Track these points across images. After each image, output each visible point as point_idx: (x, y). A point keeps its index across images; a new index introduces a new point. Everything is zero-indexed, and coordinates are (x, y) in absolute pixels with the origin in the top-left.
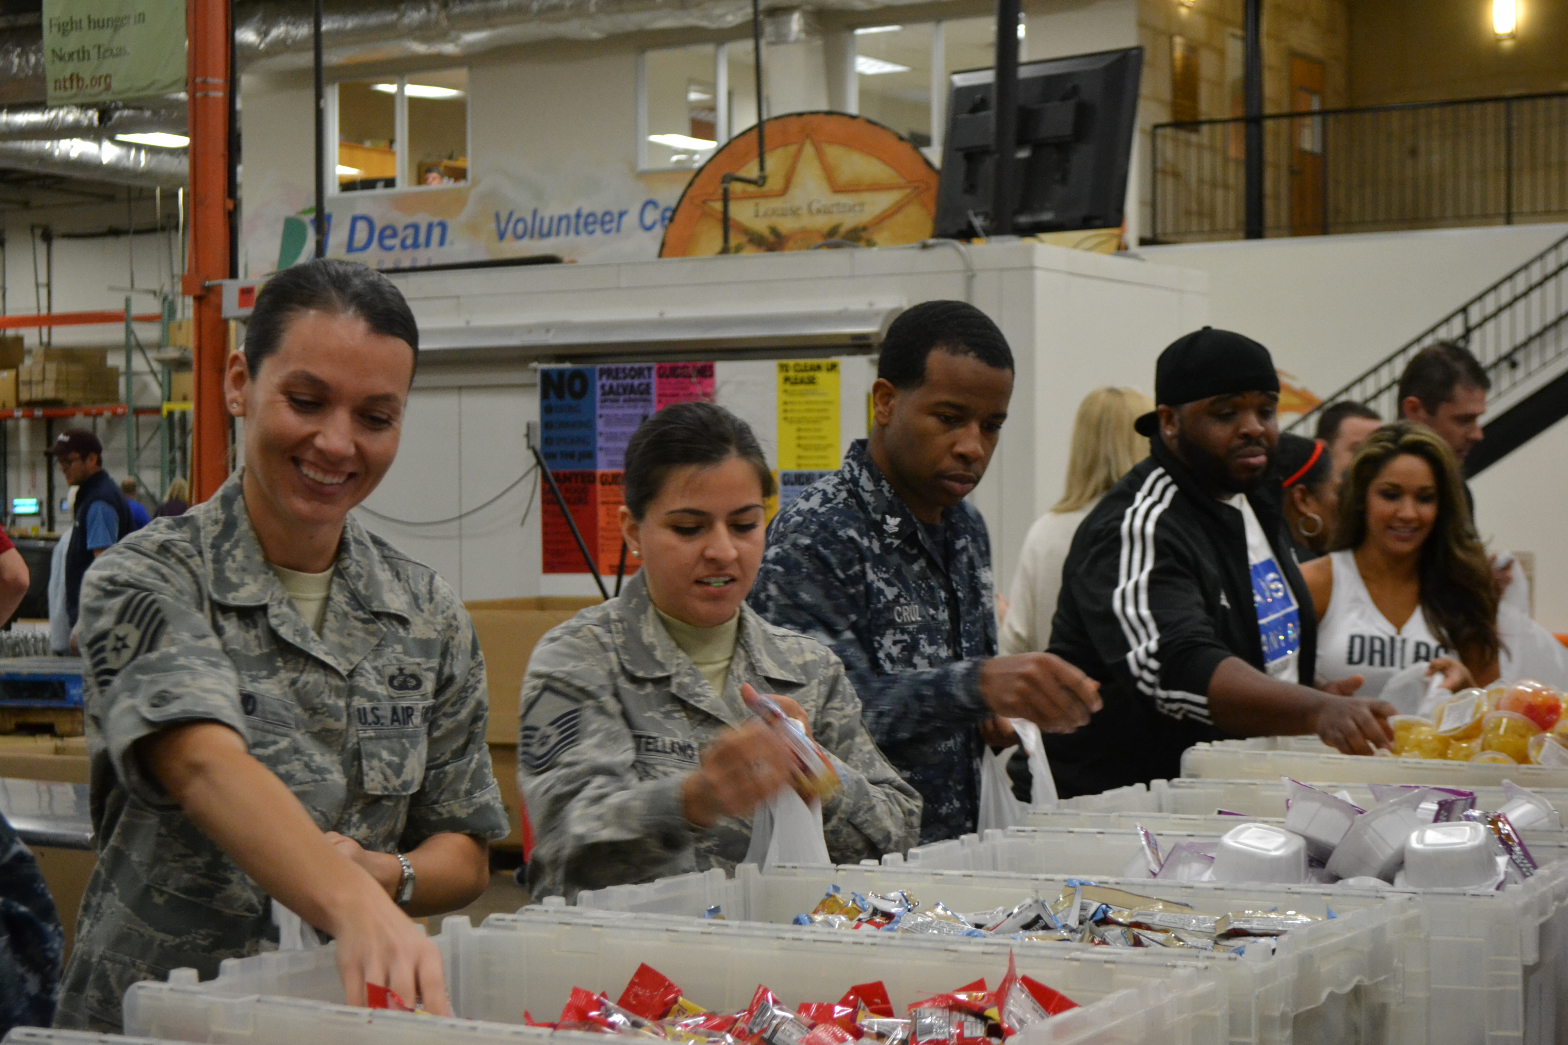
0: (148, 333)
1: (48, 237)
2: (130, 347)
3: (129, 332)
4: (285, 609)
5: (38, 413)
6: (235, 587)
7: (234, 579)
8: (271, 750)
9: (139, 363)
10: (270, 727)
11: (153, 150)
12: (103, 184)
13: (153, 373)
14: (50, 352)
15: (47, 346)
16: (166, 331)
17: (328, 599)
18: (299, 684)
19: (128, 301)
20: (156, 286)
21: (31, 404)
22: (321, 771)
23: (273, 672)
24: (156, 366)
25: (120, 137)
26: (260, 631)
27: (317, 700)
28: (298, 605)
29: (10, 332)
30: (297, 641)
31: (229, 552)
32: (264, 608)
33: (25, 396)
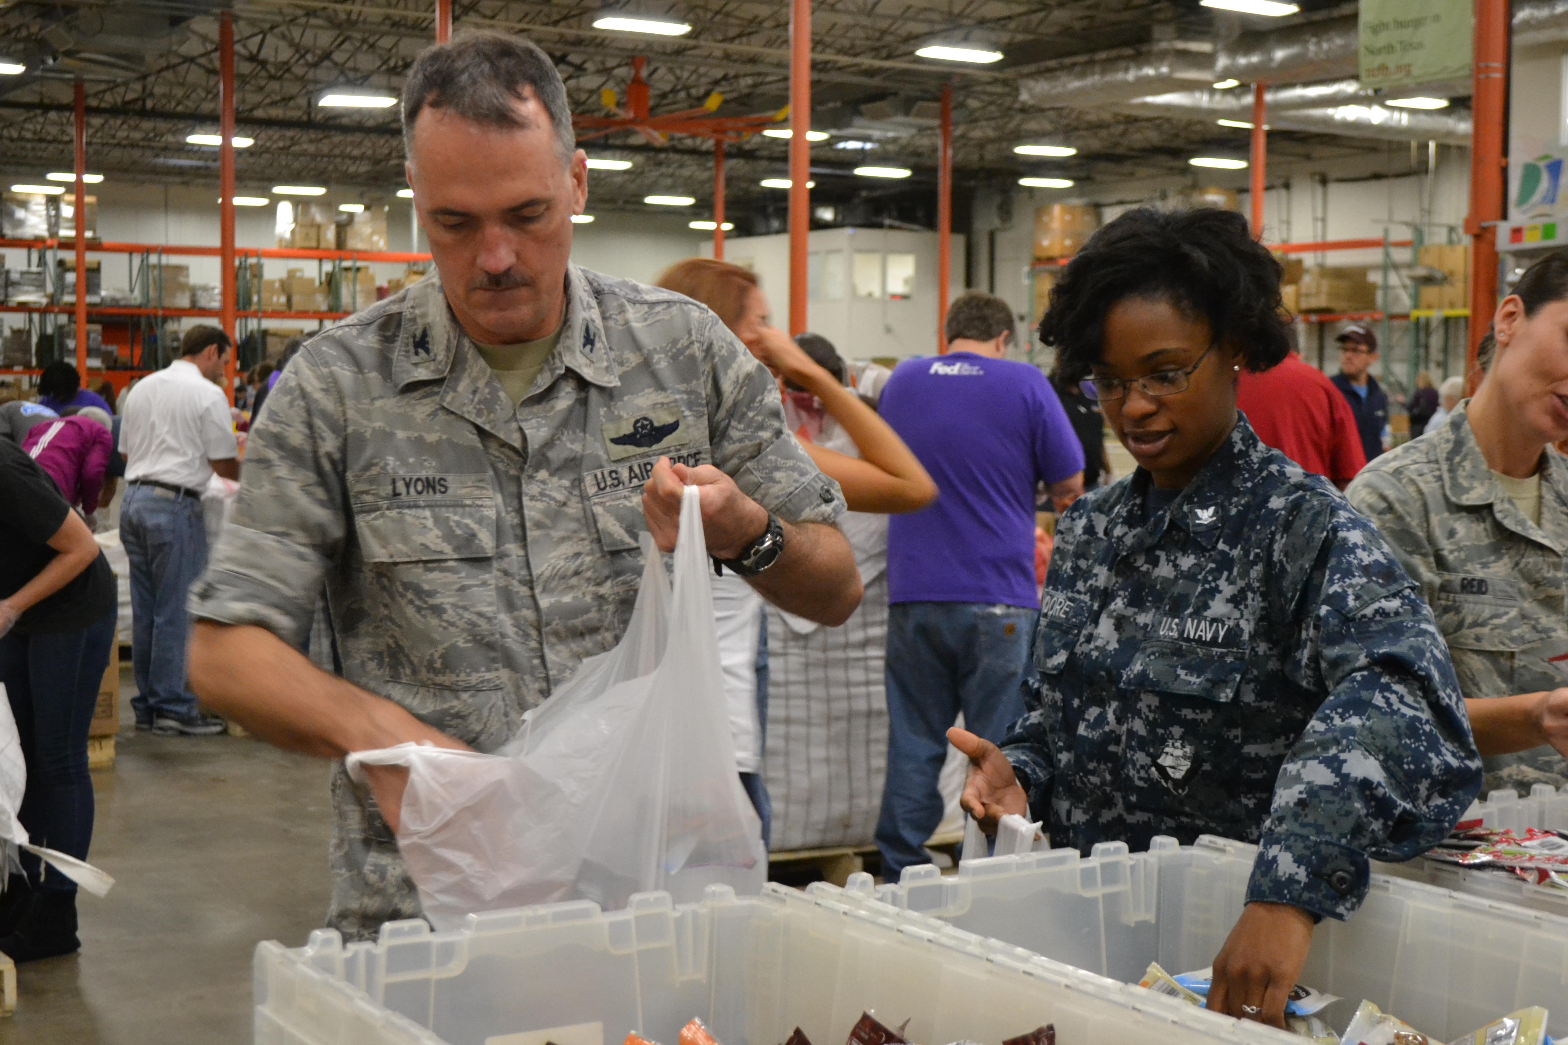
0: (1401, 255)
1: (1324, 181)
2: (1388, 266)
3: (1387, 255)
4: (1507, 506)
5: (1314, 318)
6: (1467, 490)
7: (1465, 483)
8: (1504, 620)
9: (1394, 279)
10: (1500, 602)
11: (1413, 112)
12: (1371, 140)
13: (1405, 287)
14: (1324, 271)
15: (1322, 267)
16: (1416, 254)
17: (1540, 497)
18: (1522, 565)
19: (1386, 231)
20: (1408, 218)
21: (1309, 311)
22: (1546, 631)
23: (1499, 558)
24: (1408, 282)
25: (1389, 103)
26: (1488, 525)
27: (1538, 576)
28: (1518, 503)
29: (1293, 256)
30: (1518, 529)
31: (1459, 463)
32: (1489, 507)
33: (1304, 305)
